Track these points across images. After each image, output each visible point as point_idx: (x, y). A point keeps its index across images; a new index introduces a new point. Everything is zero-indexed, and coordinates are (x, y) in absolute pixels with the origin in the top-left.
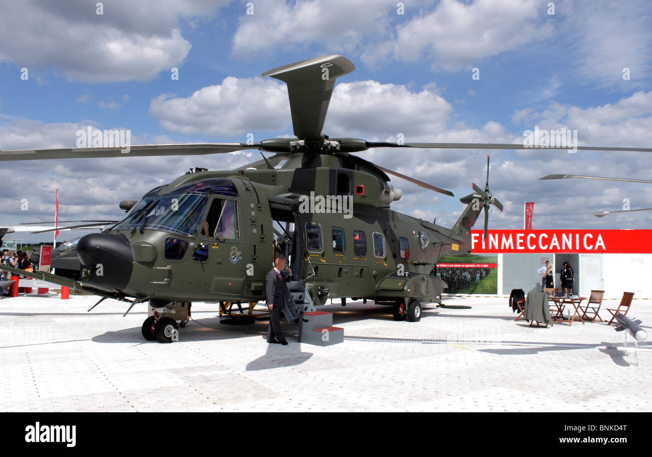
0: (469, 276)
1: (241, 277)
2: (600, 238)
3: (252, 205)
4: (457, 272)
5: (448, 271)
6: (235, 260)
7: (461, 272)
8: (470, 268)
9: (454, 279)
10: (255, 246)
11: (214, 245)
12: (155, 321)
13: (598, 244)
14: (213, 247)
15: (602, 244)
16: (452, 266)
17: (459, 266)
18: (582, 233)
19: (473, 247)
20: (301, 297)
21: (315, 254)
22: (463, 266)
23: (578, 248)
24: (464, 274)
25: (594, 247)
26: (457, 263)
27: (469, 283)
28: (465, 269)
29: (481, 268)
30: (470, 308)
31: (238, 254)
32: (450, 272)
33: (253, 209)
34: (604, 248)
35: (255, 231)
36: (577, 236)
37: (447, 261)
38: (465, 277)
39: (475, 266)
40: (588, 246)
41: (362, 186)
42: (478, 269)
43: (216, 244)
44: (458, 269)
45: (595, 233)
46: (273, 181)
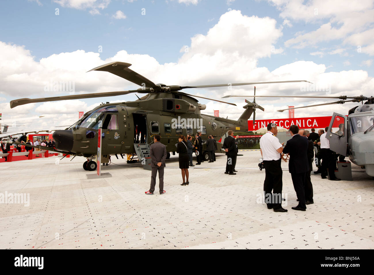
0: (253, 141)
1: (120, 144)
2: (315, 121)
3: (124, 116)
4: (247, 139)
5: (243, 139)
6: (117, 138)
7: (249, 140)
8: (253, 137)
9: (246, 143)
10: (126, 132)
11: (107, 132)
12: (88, 163)
13: (314, 124)
14: (107, 133)
15: (316, 124)
16: (245, 137)
17: (248, 137)
18: (306, 119)
19: (254, 128)
20: (147, 151)
21: (155, 134)
22: (250, 137)
23: (304, 126)
24: (250, 140)
25: (312, 125)
26: (247, 136)
27: (253, 144)
28: (251, 138)
29: (258, 137)
30: (243, 155)
31: (118, 135)
32: (244, 140)
33: (125, 118)
34: (317, 126)
35: (125, 126)
36: (304, 120)
37: (242, 135)
38: (251, 142)
39: (255, 136)
40: (309, 125)
41: (179, 105)
42: (257, 137)
43: (108, 132)
44: (247, 138)
45: (313, 119)
46: (138, 105)
